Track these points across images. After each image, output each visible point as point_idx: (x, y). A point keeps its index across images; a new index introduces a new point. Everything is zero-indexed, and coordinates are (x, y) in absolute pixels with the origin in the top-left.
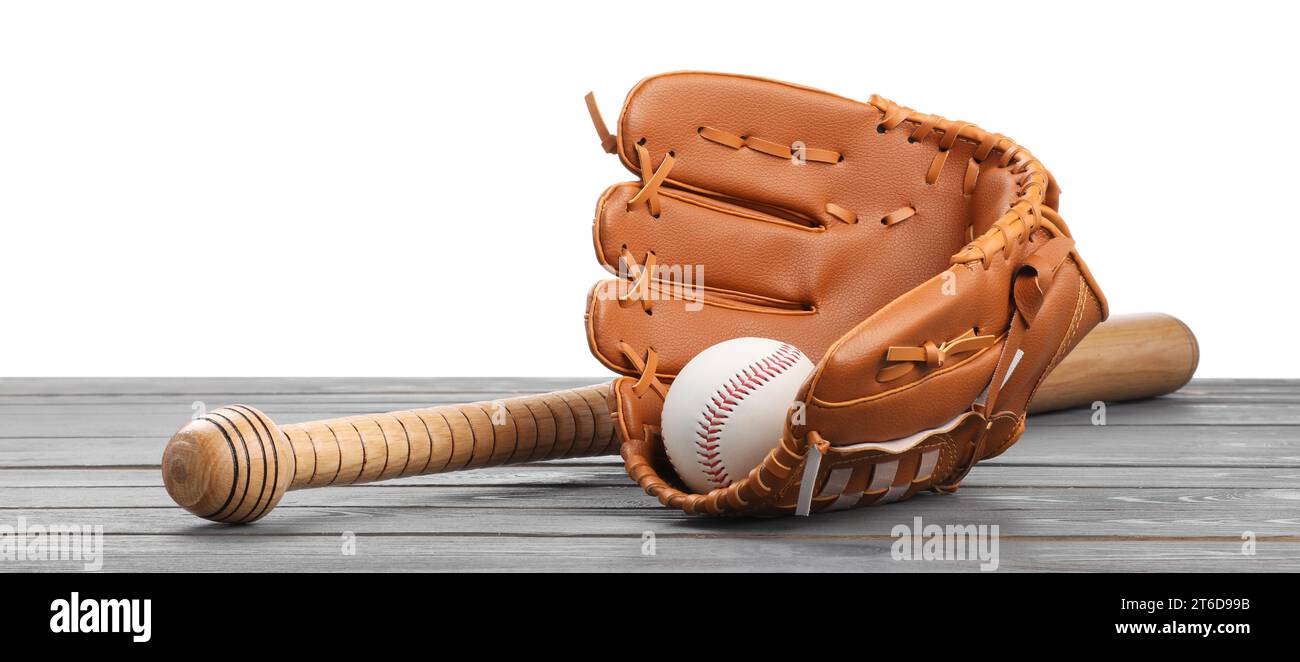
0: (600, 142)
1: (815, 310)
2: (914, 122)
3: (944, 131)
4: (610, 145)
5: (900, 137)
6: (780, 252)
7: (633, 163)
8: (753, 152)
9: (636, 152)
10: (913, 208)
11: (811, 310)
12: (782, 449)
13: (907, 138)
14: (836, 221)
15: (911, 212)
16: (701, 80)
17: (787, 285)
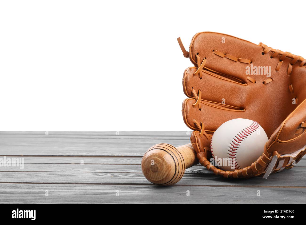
0: (183, 54)
1: (245, 110)
2: (272, 52)
3: (282, 55)
4: (187, 55)
5: (268, 56)
6: (235, 92)
7: (194, 61)
8: (227, 59)
9: (196, 57)
10: (272, 79)
11: (244, 110)
12: (265, 157)
13: (270, 57)
14: (250, 82)
15: (271, 80)
16: (213, 35)
17: (237, 102)
